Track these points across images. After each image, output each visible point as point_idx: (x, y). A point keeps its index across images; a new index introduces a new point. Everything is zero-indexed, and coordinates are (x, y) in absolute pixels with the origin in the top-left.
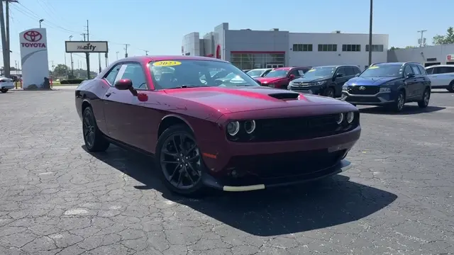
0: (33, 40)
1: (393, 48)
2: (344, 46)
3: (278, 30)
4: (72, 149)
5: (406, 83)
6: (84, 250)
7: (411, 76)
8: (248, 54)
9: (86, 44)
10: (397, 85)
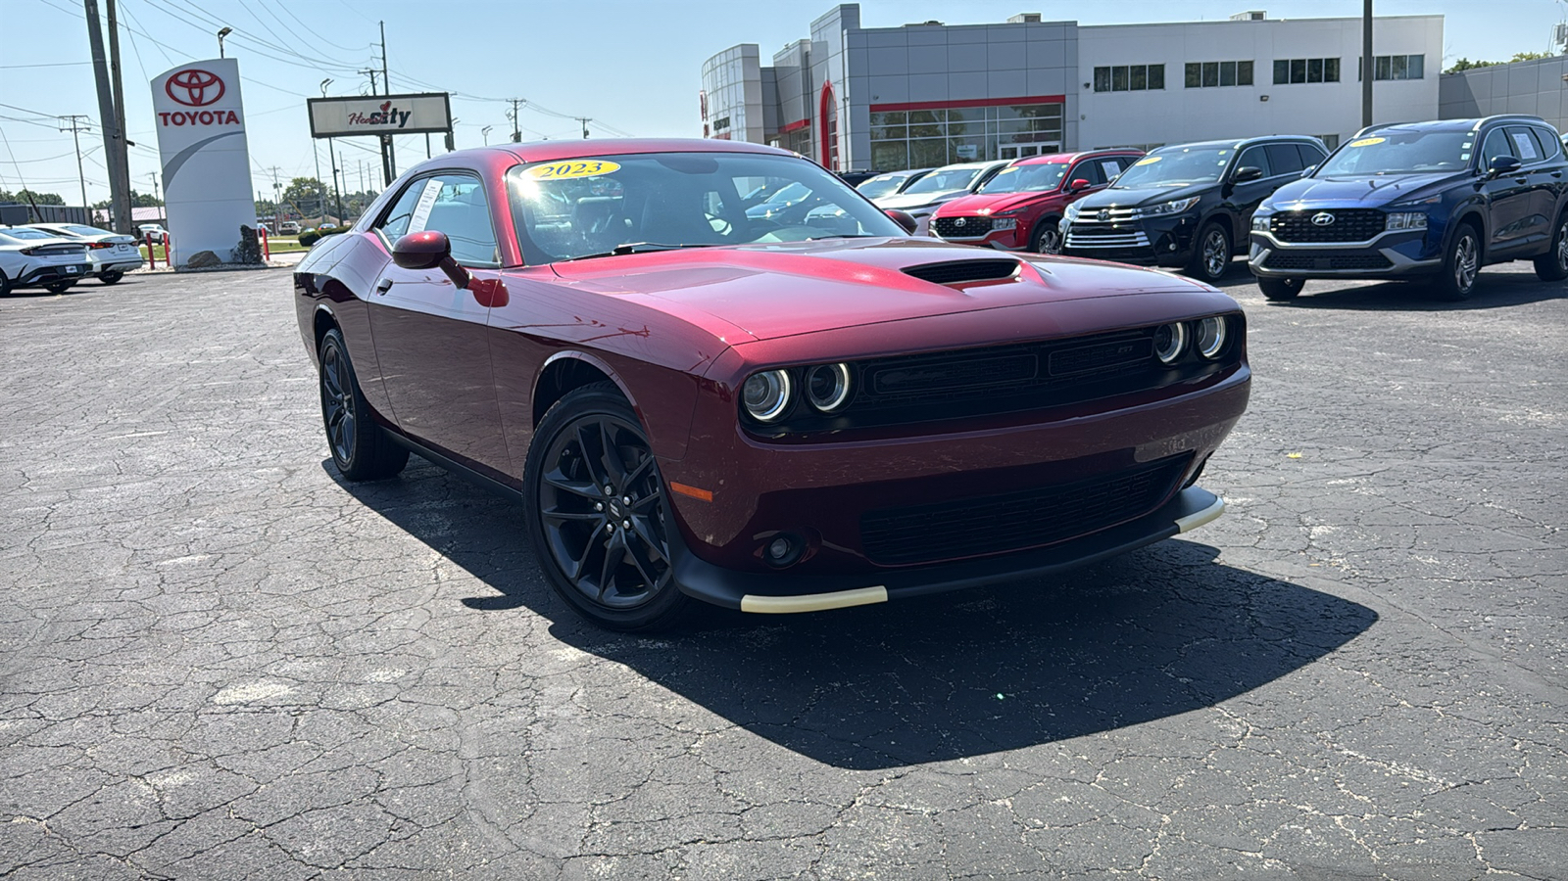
0: (197, 102)
1: (1463, 65)
2: (1280, 66)
3: (1037, 17)
4: (290, 473)
5: (1484, 192)
6: (248, 826)
7: (1505, 166)
8: (933, 111)
9: (376, 107)
10: (1449, 201)
